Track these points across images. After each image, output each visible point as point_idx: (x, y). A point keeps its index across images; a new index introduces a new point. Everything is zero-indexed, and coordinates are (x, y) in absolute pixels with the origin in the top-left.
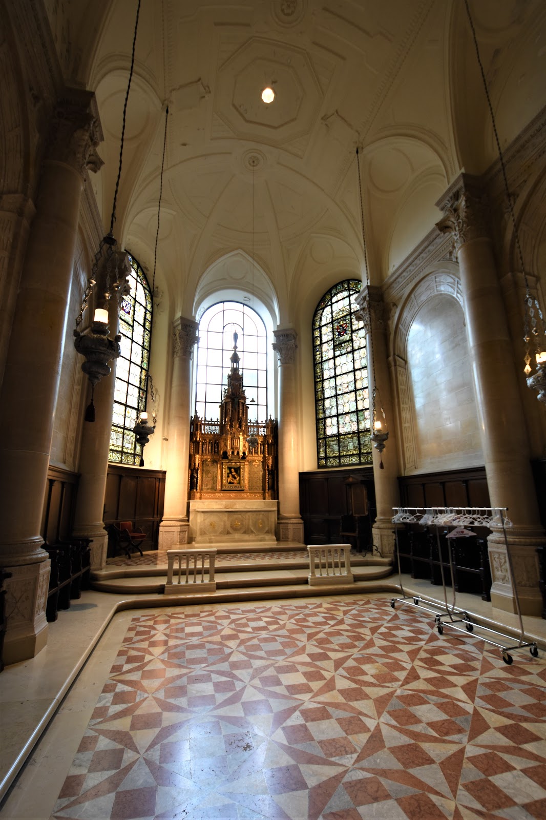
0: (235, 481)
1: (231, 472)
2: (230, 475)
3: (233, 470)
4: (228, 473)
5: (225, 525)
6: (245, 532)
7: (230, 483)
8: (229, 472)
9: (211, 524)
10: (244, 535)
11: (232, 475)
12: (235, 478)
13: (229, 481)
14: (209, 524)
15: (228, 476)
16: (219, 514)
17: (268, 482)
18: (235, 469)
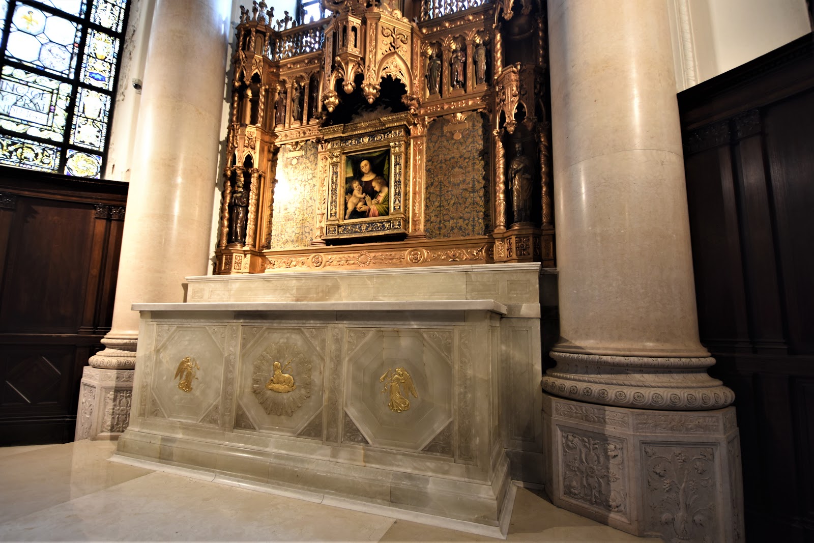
0: (373, 206)
1: (358, 174)
2: (356, 185)
3: (365, 165)
4: (348, 181)
5: (228, 382)
6: (313, 431)
7: (356, 214)
8: (351, 174)
9: (180, 371)
10: (312, 443)
11: (361, 183)
12: (373, 194)
13: (350, 207)
14: (173, 367)
15: (349, 191)
16: (211, 327)
17: (508, 193)
18: (371, 160)
